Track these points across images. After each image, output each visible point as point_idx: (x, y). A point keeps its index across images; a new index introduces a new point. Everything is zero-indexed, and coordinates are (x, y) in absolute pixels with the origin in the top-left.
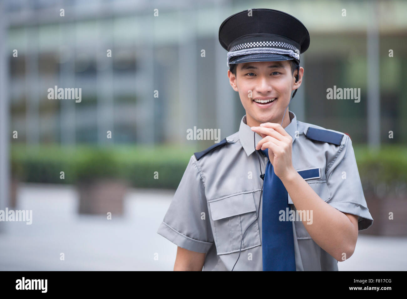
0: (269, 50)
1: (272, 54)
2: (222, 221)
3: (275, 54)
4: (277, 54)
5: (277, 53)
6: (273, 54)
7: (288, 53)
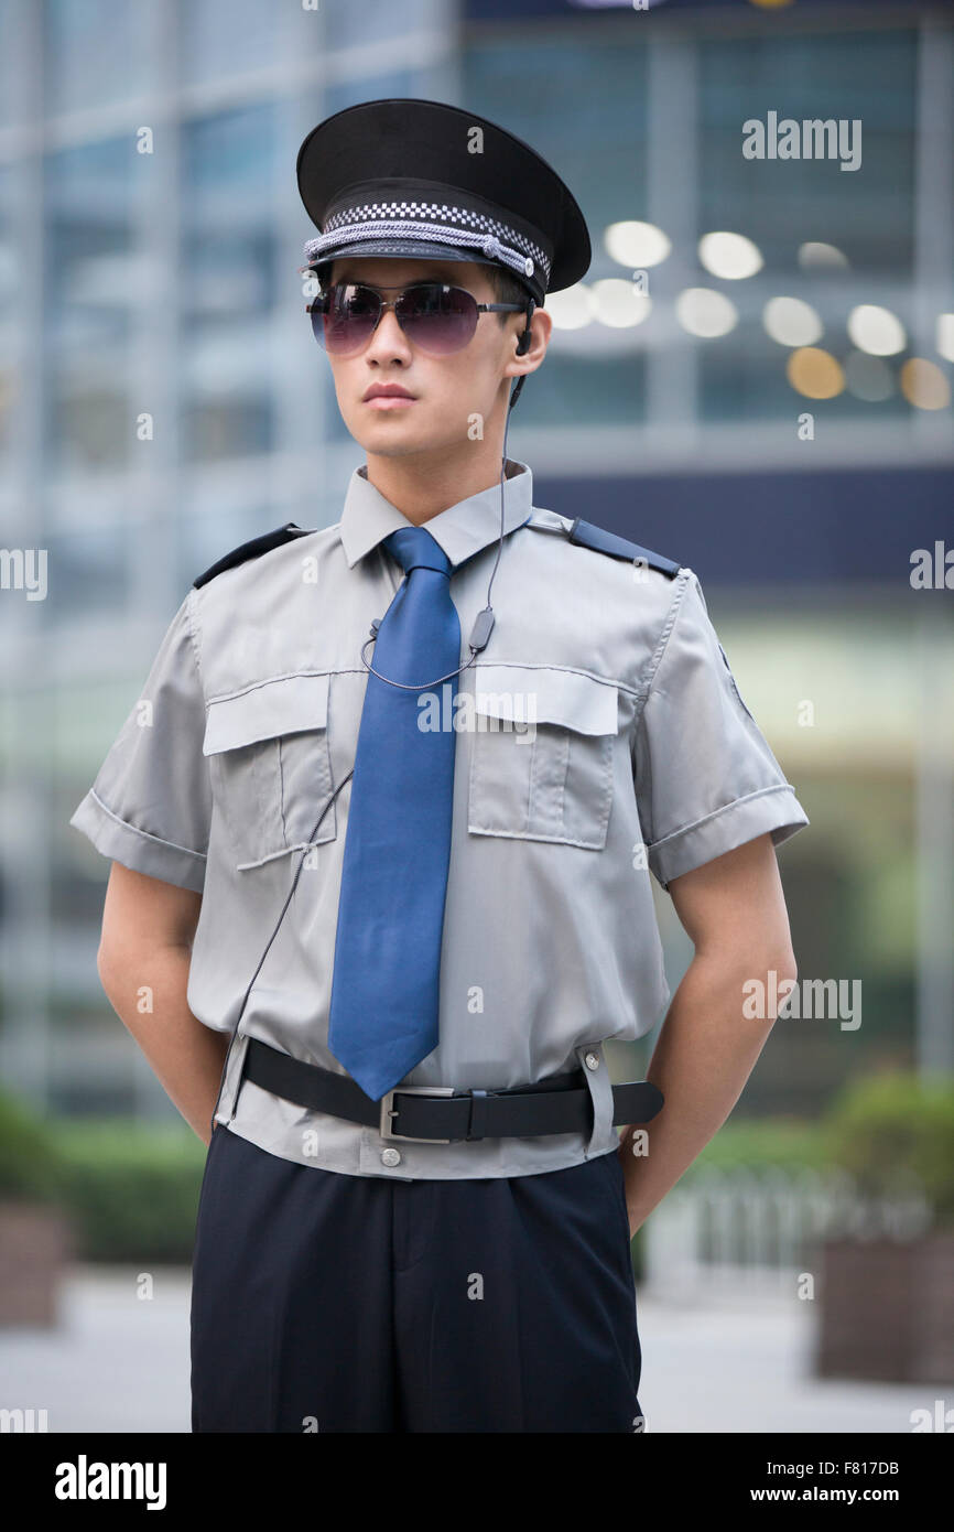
0: (414, 229)
1: (421, 240)
2: (239, 757)
3: (431, 242)
4: (440, 243)
5: (441, 238)
6: (426, 241)
7: (477, 245)
